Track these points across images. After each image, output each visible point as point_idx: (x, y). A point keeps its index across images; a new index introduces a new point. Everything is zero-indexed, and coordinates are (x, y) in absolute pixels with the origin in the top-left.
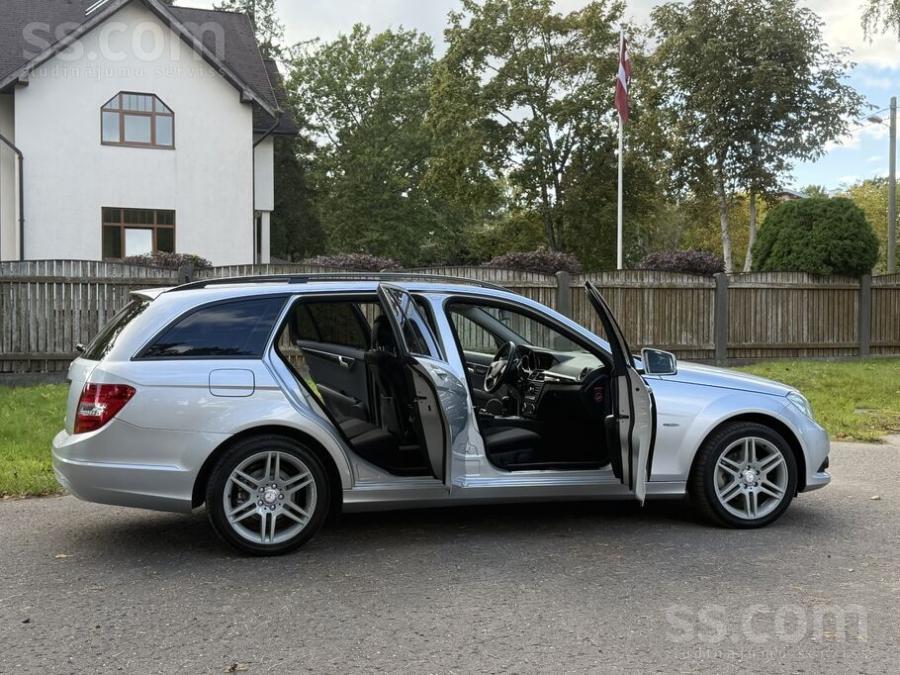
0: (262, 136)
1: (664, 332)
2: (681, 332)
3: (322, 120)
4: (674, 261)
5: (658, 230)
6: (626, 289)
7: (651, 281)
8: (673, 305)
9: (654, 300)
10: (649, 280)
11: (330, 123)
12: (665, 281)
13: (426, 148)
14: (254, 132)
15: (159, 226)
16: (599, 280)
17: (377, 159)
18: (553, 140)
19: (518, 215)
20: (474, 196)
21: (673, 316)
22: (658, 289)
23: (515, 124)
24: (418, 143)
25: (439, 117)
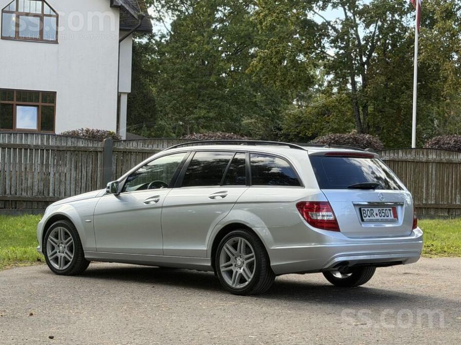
0: (127, 33)
1: (443, 195)
2: (456, 194)
3: (159, 12)
4: (452, 142)
5: (452, 113)
6: (416, 163)
7: (434, 157)
8: (450, 175)
9: (436, 171)
10: (432, 156)
11: (166, 14)
12: (445, 157)
13: (250, 38)
14: (121, 30)
15: (43, 104)
16: (396, 155)
17: (206, 46)
18: (361, 37)
19: (331, 99)
20: (293, 83)
21: (450, 183)
22: (440, 163)
23: (329, 23)
24: (242, 34)
25: (266, 16)
